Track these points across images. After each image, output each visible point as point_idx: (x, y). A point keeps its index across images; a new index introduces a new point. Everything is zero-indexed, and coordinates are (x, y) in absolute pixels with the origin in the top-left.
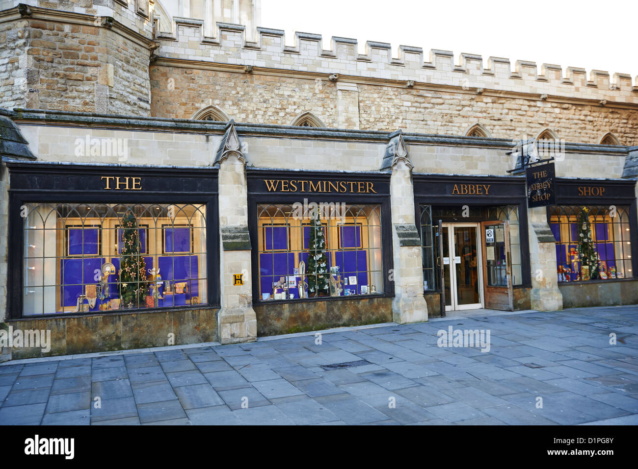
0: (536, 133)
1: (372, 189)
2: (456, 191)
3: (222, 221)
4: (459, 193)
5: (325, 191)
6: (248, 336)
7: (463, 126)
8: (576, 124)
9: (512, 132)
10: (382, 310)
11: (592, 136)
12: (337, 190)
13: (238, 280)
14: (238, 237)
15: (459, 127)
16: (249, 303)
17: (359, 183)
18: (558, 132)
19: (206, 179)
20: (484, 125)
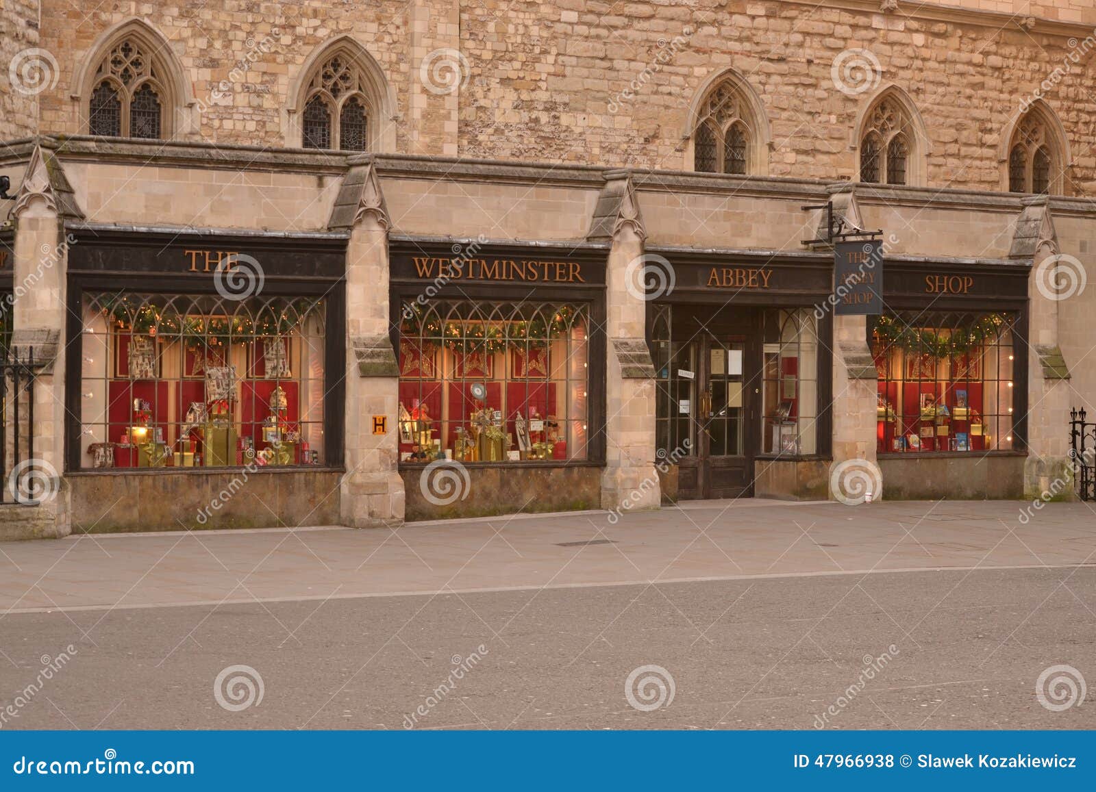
0: (865, 96)
1: (578, 276)
2: (714, 280)
3: (353, 326)
4: (718, 284)
5: (504, 277)
6: (393, 517)
7: (696, 74)
8: (962, 74)
9: (810, 91)
10: (586, 489)
11: (998, 106)
12: (523, 277)
13: (380, 425)
14: (378, 355)
15: (685, 76)
16: (393, 465)
17: (558, 264)
18: (918, 94)
19: (328, 256)
20: (745, 72)
